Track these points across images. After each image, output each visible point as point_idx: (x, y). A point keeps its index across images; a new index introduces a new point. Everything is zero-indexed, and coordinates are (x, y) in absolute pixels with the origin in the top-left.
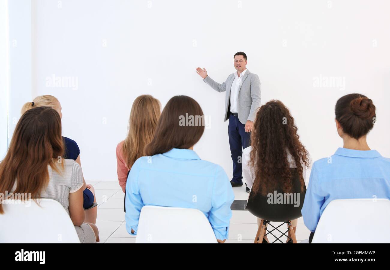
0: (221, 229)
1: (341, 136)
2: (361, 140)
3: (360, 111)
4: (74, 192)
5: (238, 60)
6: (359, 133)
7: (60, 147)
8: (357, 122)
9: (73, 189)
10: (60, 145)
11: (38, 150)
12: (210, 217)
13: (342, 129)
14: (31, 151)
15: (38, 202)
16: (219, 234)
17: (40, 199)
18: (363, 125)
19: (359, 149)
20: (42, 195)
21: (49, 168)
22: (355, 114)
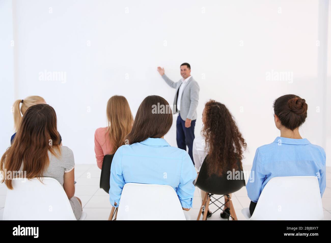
0: (187, 200)
1: (279, 128)
2: (295, 131)
3: (296, 108)
4: (68, 172)
5: (183, 69)
6: (294, 126)
7: (57, 136)
8: (293, 117)
9: (68, 170)
10: (56, 134)
11: (40, 138)
12: (177, 191)
13: (280, 122)
14: (34, 139)
15: (41, 180)
16: (186, 204)
17: (43, 178)
18: (298, 119)
19: (294, 138)
20: (44, 175)
21: (49, 153)
22: (292, 111)
